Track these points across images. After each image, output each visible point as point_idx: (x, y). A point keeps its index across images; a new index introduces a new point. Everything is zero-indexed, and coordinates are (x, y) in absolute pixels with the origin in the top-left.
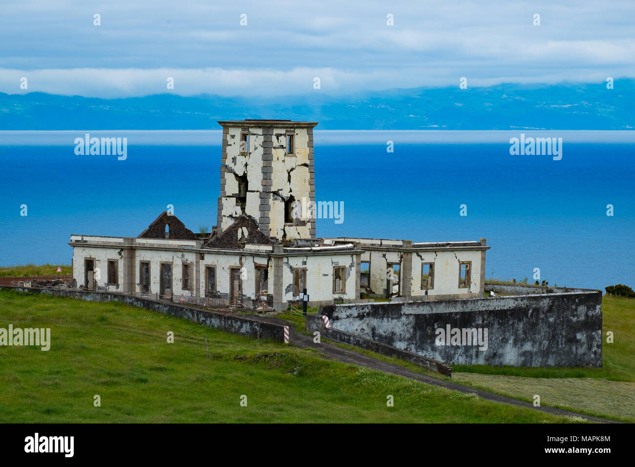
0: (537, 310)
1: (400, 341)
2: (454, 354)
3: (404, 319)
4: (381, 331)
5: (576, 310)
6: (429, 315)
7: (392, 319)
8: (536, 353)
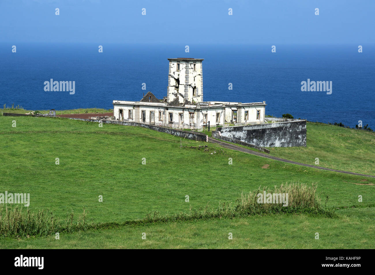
0: (286, 128)
1: (242, 139)
2: (260, 144)
3: (244, 132)
4: (236, 136)
5: (298, 127)
6: (252, 130)
7: (240, 132)
8: (286, 142)
